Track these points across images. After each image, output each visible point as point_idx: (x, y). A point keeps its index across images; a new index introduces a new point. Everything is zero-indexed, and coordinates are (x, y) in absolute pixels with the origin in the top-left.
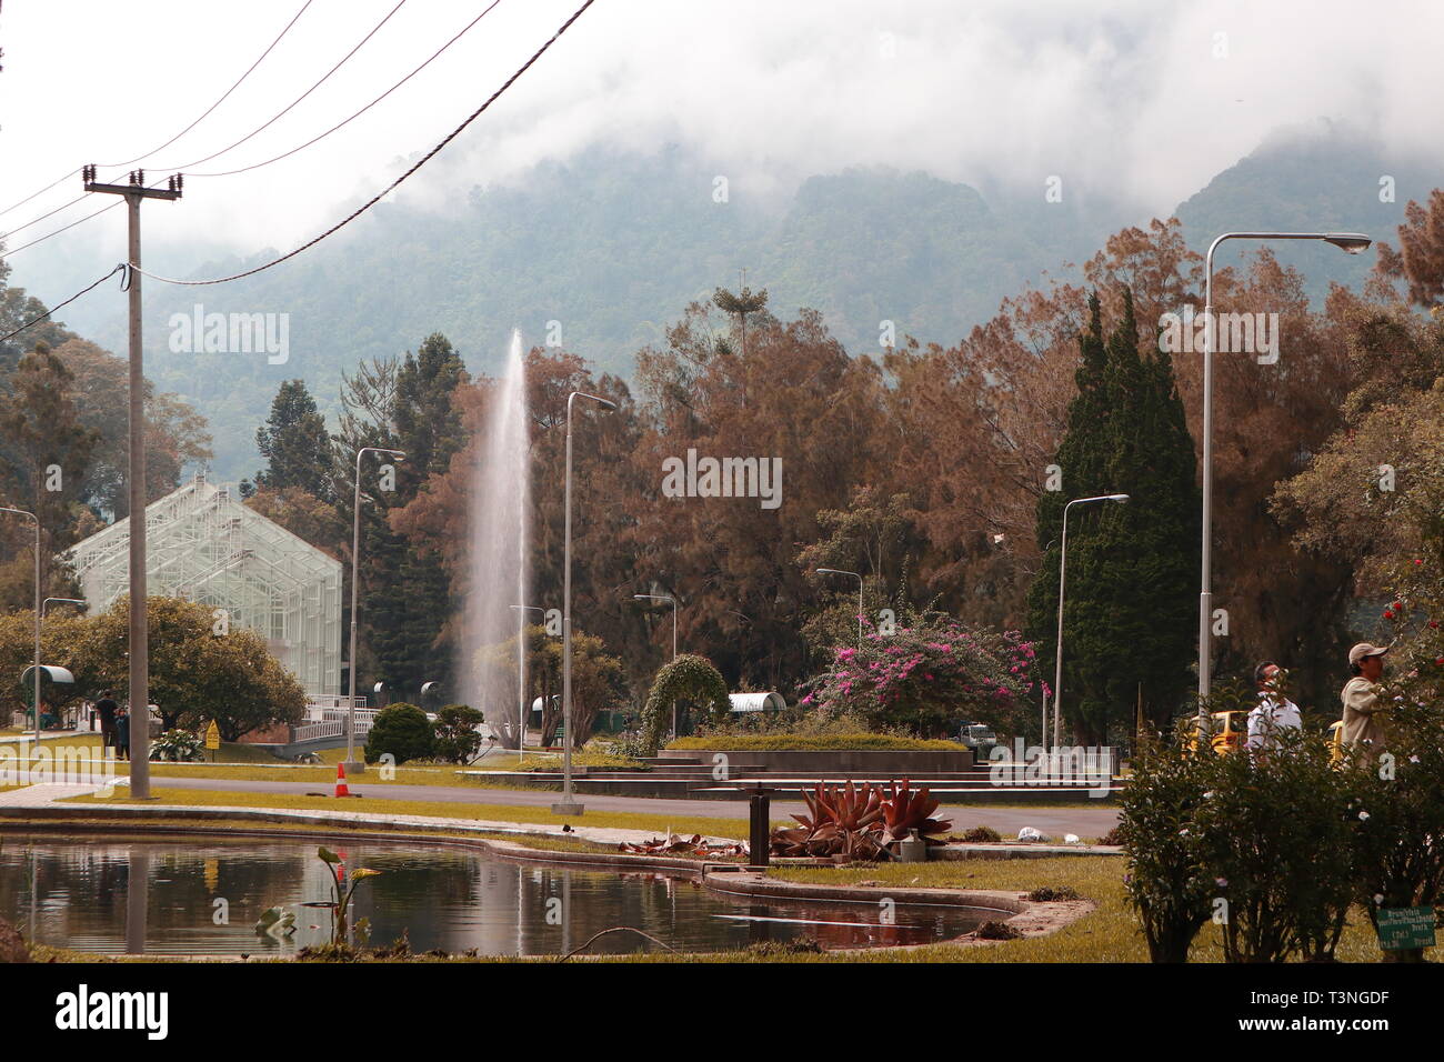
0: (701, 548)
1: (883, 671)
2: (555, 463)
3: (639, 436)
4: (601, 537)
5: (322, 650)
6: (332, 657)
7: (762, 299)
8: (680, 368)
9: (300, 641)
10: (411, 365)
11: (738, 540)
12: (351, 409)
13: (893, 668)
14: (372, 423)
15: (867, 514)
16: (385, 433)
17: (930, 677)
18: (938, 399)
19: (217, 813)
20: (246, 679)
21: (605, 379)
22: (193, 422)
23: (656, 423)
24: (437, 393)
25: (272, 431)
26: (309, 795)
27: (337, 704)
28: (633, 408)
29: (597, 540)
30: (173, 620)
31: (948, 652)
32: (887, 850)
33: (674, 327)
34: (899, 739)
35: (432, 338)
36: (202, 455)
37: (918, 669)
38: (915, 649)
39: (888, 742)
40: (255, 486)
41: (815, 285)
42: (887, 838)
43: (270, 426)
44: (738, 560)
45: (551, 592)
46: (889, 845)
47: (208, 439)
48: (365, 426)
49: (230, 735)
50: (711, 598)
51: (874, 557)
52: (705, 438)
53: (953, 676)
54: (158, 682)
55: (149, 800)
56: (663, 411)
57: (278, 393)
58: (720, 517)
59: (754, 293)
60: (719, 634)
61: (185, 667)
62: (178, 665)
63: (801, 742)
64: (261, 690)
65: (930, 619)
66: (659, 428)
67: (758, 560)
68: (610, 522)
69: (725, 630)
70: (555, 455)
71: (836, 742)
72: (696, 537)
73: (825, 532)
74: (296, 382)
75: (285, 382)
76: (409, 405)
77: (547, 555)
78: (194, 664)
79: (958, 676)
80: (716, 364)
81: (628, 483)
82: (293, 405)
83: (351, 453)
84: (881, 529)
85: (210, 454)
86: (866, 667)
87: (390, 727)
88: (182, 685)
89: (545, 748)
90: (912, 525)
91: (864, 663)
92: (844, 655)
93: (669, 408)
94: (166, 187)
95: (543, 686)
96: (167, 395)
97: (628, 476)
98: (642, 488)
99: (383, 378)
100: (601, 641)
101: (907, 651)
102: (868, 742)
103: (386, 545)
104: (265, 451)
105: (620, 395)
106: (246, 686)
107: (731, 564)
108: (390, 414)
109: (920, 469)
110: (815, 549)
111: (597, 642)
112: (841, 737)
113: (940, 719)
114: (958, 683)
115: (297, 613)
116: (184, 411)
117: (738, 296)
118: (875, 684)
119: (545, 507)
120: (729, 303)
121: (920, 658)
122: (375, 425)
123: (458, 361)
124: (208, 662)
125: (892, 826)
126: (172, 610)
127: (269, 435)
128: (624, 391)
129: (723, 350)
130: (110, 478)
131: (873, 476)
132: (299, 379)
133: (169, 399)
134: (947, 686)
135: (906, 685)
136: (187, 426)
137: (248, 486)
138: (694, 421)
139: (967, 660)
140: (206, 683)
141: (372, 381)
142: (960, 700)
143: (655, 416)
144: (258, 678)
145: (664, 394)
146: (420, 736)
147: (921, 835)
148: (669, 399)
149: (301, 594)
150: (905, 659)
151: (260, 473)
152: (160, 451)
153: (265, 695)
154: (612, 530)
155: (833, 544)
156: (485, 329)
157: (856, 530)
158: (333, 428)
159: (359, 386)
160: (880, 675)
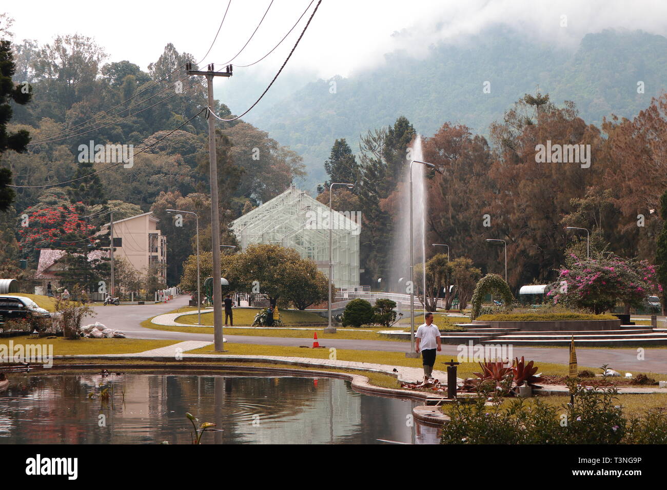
0: (518, 216)
1: (582, 281)
2: (454, 177)
3: (492, 163)
4: (474, 211)
5: (349, 265)
6: (354, 268)
7: (546, 98)
8: (510, 132)
9: (338, 261)
10: (391, 131)
11: (536, 212)
12: (364, 152)
13: (586, 279)
14: (375, 159)
15: (593, 200)
16: (380, 163)
17: (604, 283)
18: (623, 145)
19: (249, 359)
20: (307, 282)
21: (477, 137)
22: (296, 159)
23: (499, 157)
24: (402, 144)
25: (331, 162)
26: (301, 347)
27: (356, 290)
28: (489, 151)
29: (472, 213)
30: (273, 255)
31: (613, 271)
32: (513, 391)
33: (508, 112)
34: (584, 314)
35: (400, 119)
36: (301, 174)
37: (599, 280)
38: (598, 270)
39: (578, 316)
40: (324, 188)
41: (591, 85)
42: (514, 385)
43: (330, 160)
44: (535, 222)
45: (453, 237)
46: (515, 389)
47: (304, 166)
48: (371, 160)
49: (302, 307)
50: (524, 240)
51: (598, 219)
52: (521, 164)
53: (616, 282)
54: (266, 284)
55: (222, 352)
56: (503, 152)
57: (334, 145)
58: (527, 202)
59: (543, 96)
60: (527, 256)
61: (279, 277)
62: (275, 276)
63: (536, 317)
64: (314, 287)
65: (605, 255)
66: (501, 159)
67: (544, 221)
68: (478, 204)
69: (530, 254)
70: (453, 173)
71: (553, 317)
72: (516, 211)
73: (575, 208)
74: (342, 140)
75: (337, 140)
76: (391, 150)
77: (450, 219)
78: (283, 275)
79: (618, 282)
80: (526, 129)
81: (486, 186)
82: (341, 150)
83: (365, 172)
84: (600, 206)
85: (305, 173)
86: (575, 279)
87: (353, 309)
88: (277, 285)
89: (446, 311)
90: (613, 205)
91: (573, 277)
92: (564, 273)
93: (505, 150)
94: (225, 71)
95: (445, 282)
96: (285, 147)
97: (486, 182)
98: (493, 187)
99: (379, 137)
100: (471, 261)
101: (593, 270)
102: (568, 317)
103: (381, 215)
104: (329, 172)
105: (483, 145)
106: (307, 284)
107: (532, 223)
108: (383, 154)
109: (615, 179)
110: (569, 217)
111: (470, 261)
112: (555, 314)
113: (609, 303)
114: (618, 286)
115: (337, 248)
116: (291, 154)
117: (535, 97)
118: (578, 287)
119: (448, 198)
120: (531, 101)
121: (599, 274)
122: (376, 159)
123: (412, 129)
124: (289, 274)
125: (516, 379)
126: (273, 251)
127: (330, 164)
128: (486, 143)
129: (529, 123)
130: (260, 186)
131: (597, 182)
132: (343, 138)
133: (285, 149)
134: (613, 287)
135: (593, 287)
136: (294, 161)
137: (321, 188)
138: (517, 156)
139: (622, 275)
140: (288, 284)
141: (374, 139)
142: (619, 293)
143: (499, 154)
144: (313, 281)
145: (503, 144)
146: (367, 313)
147: (529, 384)
148: (505, 147)
149: (338, 240)
150: (592, 275)
151: (326, 182)
152: (281, 173)
153: (316, 289)
154: (479, 208)
155: (577, 214)
156: (437, 110)
157: (587, 207)
158: (358, 161)
159: (368, 142)
160: (581, 282)
